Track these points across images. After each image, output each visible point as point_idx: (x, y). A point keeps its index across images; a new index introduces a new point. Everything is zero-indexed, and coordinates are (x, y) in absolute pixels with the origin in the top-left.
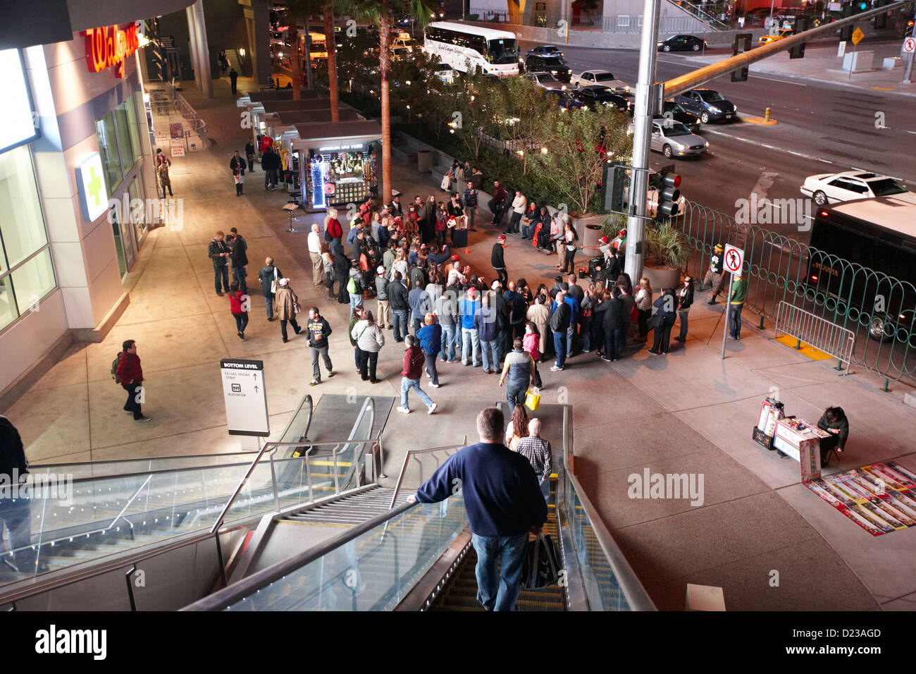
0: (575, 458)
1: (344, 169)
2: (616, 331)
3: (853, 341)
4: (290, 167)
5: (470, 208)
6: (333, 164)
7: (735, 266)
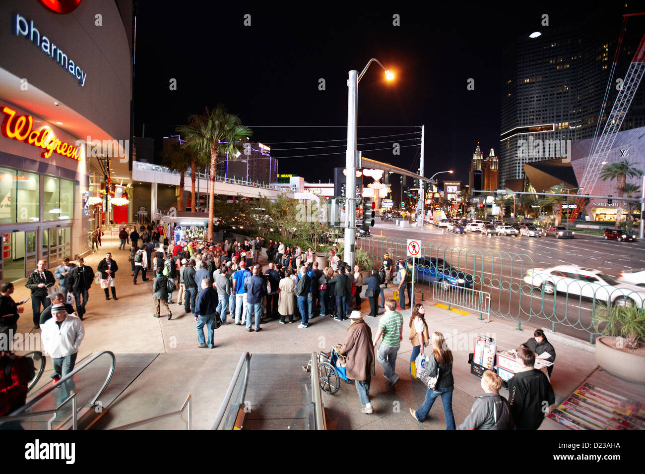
0: (326, 409)
1: (194, 235)
2: (344, 299)
3: (490, 299)
4: (168, 236)
5: (257, 250)
6: (187, 233)
7: (416, 251)
